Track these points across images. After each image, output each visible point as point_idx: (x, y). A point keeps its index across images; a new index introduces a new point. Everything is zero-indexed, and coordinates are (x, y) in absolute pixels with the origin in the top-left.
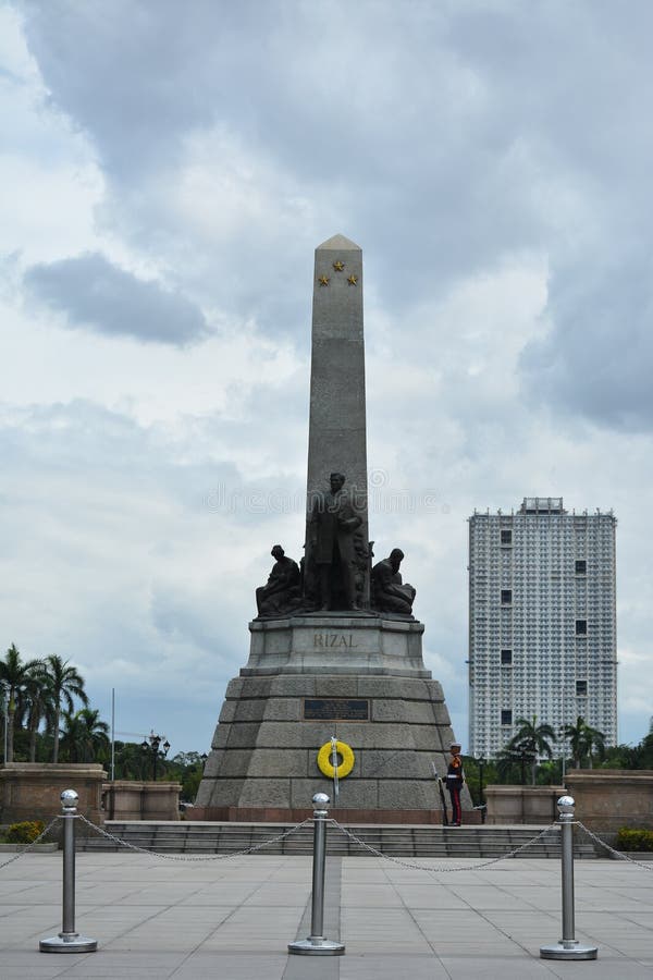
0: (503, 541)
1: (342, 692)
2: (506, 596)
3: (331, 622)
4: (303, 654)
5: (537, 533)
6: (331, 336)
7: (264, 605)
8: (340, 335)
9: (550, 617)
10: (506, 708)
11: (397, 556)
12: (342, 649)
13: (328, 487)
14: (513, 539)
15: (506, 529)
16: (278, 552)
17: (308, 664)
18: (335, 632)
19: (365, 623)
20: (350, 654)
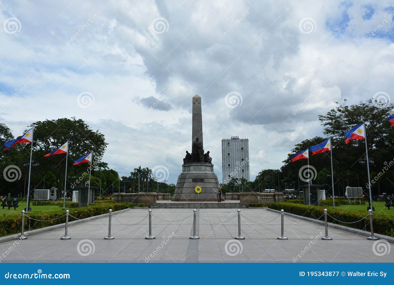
0: (228, 144)
1: (199, 177)
2: (229, 154)
3: (197, 165)
4: (192, 171)
5: (234, 143)
6: (196, 113)
7: (185, 161)
8: (197, 113)
9: (237, 158)
10: (229, 175)
11: (208, 152)
12: (199, 170)
13: (196, 140)
14: (230, 144)
15: (228, 142)
16: (187, 152)
17: (193, 172)
18: (197, 166)
19: (203, 165)
20: (200, 170)
